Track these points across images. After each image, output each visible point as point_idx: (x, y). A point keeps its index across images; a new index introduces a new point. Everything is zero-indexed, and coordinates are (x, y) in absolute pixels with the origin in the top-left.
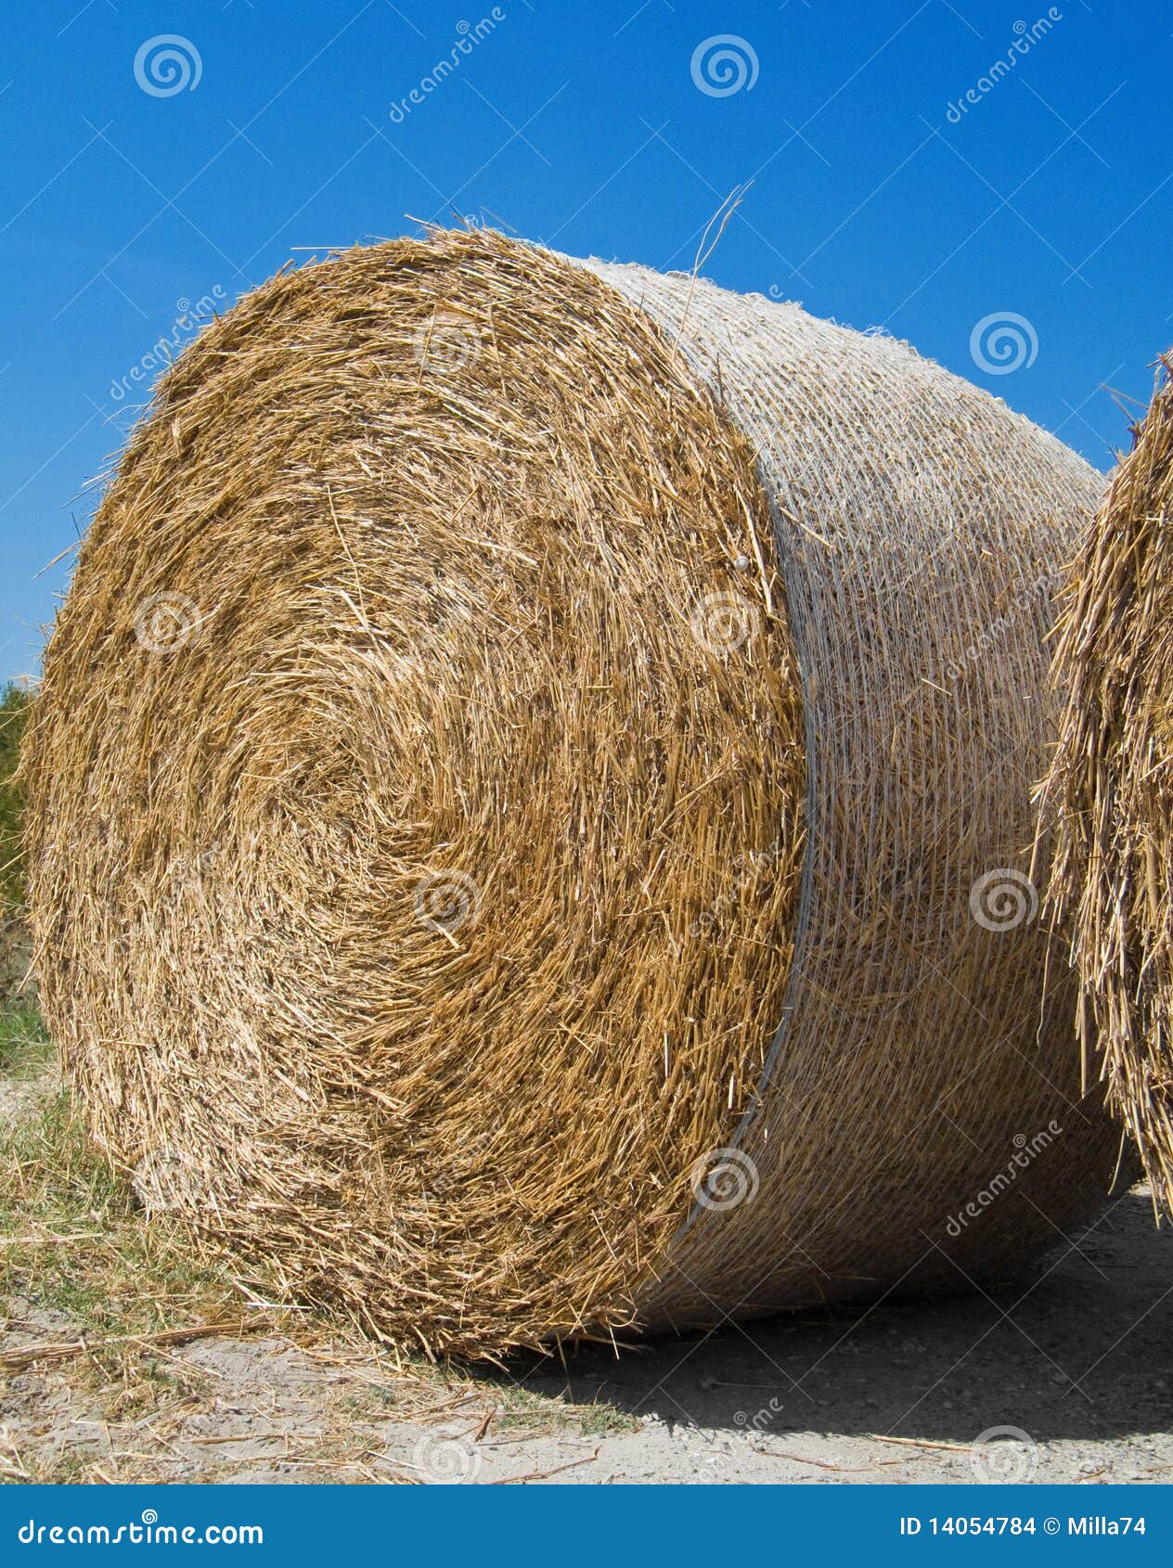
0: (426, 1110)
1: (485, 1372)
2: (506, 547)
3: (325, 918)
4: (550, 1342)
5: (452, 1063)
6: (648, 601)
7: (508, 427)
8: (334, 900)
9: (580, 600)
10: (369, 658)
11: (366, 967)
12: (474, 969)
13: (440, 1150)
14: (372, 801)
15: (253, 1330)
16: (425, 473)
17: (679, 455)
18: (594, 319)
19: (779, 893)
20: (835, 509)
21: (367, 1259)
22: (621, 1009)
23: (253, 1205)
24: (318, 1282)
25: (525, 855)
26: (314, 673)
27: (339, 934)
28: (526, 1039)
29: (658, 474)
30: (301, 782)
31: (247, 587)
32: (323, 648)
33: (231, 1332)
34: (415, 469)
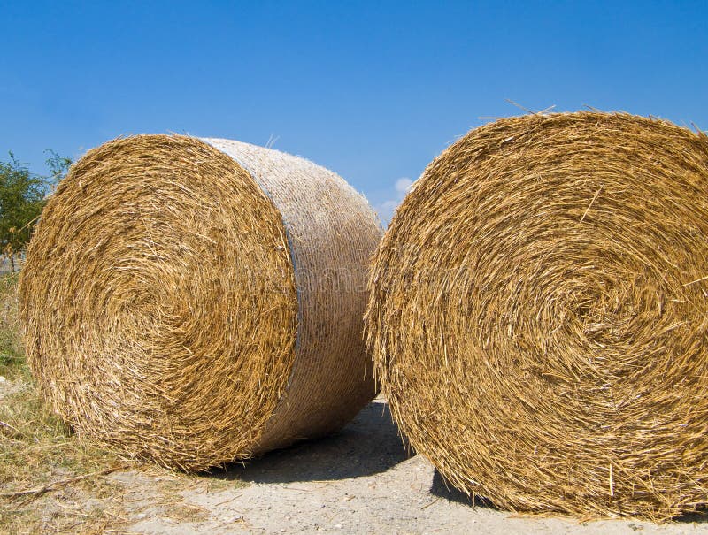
0: (182, 400)
1: (202, 474)
2: (204, 236)
3: (143, 343)
4: (222, 464)
5: (189, 387)
6: (250, 256)
7: (204, 200)
8: (147, 338)
9: (229, 253)
10: (156, 264)
11: (159, 358)
12: (196, 359)
13: (187, 412)
14: (159, 308)
15: (126, 468)
16: (175, 209)
17: (259, 214)
18: (231, 171)
19: (292, 339)
20: (301, 228)
21: (161, 444)
22: (245, 371)
23: (119, 430)
24: (143, 452)
25: (213, 327)
26: (137, 268)
27: (148, 348)
28: (215, 379)
29: (252, 219)
30: (133, 302)
31: (110, 238)
32: (140, 260)
33: (120, 469)
34: (171, 208)
